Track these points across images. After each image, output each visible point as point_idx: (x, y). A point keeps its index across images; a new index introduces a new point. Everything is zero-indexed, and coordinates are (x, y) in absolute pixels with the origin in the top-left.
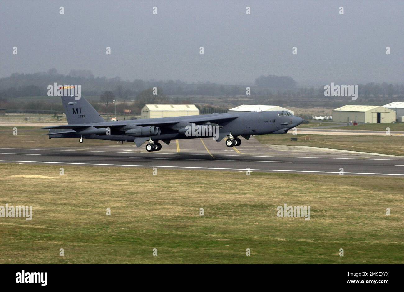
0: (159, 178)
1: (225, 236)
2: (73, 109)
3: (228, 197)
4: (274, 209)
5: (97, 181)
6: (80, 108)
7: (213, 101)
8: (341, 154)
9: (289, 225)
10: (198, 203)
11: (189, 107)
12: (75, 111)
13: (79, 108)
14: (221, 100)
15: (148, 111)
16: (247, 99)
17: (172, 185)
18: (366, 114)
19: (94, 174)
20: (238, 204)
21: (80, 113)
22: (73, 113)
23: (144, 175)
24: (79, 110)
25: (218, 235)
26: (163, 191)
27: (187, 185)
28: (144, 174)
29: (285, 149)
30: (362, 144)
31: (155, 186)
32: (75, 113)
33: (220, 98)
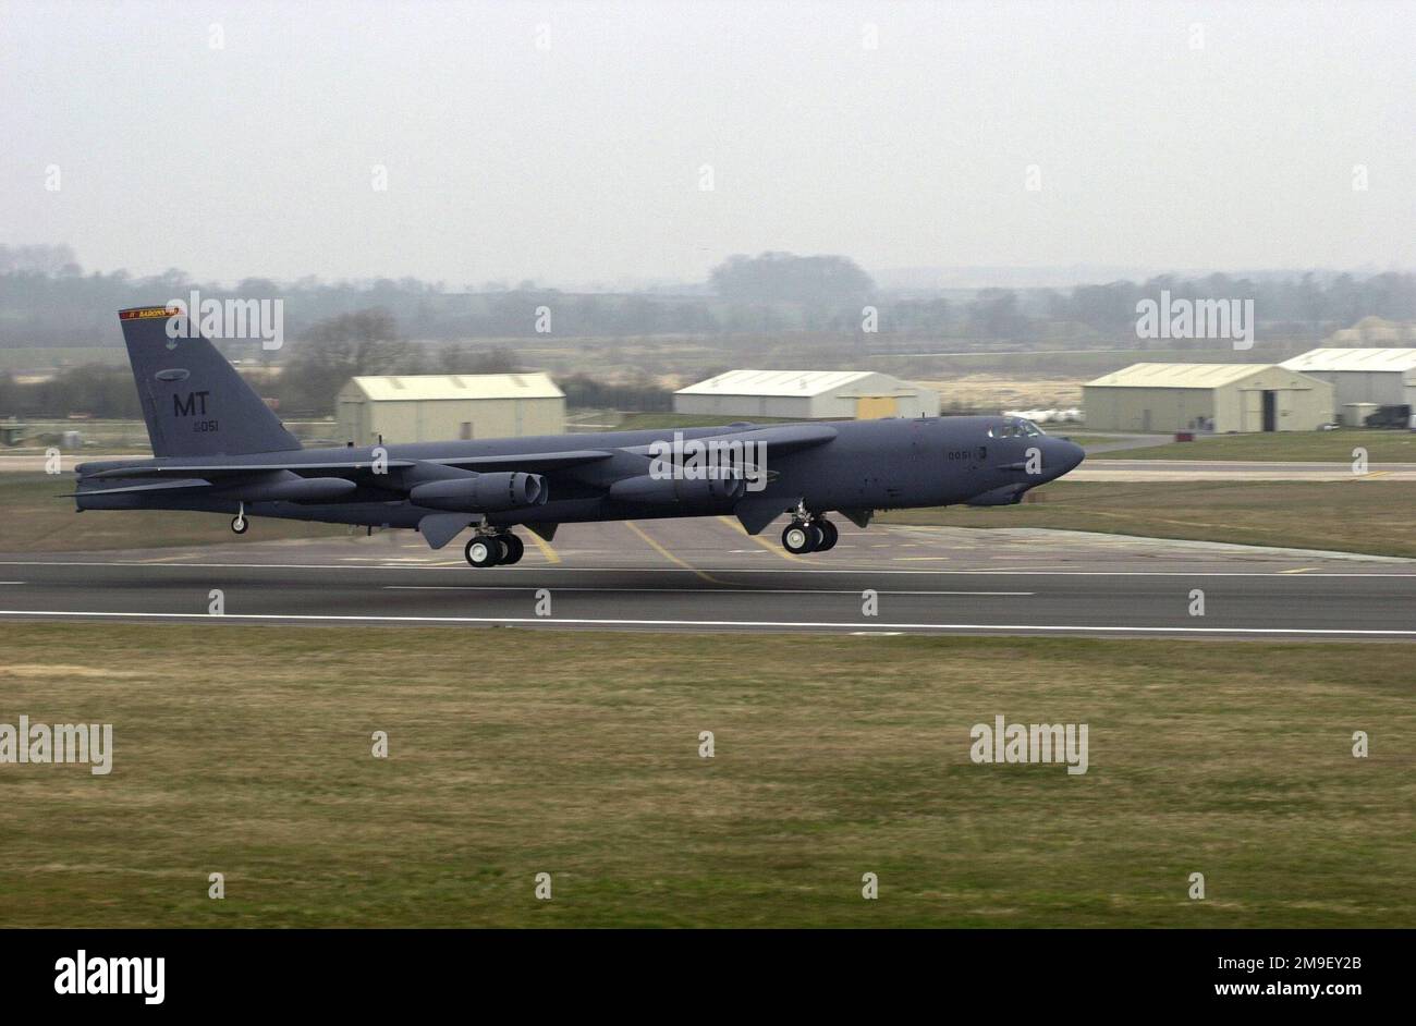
0: (551, 667)
1: (994, 896)
2: (175, 396)
3: (882, 738)
4: (1098, 780)
5: (321, 685)
6: (202, 394)
7: (563, 357)
8: (1200, 557)
9: (1209, 847)
10: (781, 765)
11: (522, 384)
12: (183, 407)
13: (197, 394)
14: (594, 355)
15: (364, 402)
16: (694, 349)
17: (623, 692)
18: (1218, 396)
19: (285, 656)
20: (943, 764)
21: (203, 412)
22: (177, 414)
23: (484, 655)
24: (197, 399)
25: (961, 890)
26: (603, 718)
27: (687, 693)
28: (480, 650)
29: (967, 540)
30: (1255, 516)
31: (561, 700)
32: (185, 414)
33: (587, 348)
